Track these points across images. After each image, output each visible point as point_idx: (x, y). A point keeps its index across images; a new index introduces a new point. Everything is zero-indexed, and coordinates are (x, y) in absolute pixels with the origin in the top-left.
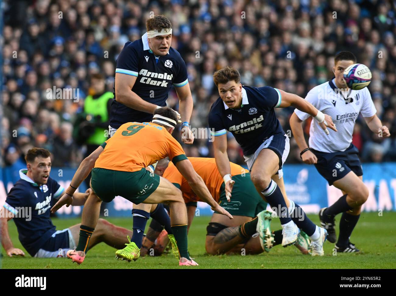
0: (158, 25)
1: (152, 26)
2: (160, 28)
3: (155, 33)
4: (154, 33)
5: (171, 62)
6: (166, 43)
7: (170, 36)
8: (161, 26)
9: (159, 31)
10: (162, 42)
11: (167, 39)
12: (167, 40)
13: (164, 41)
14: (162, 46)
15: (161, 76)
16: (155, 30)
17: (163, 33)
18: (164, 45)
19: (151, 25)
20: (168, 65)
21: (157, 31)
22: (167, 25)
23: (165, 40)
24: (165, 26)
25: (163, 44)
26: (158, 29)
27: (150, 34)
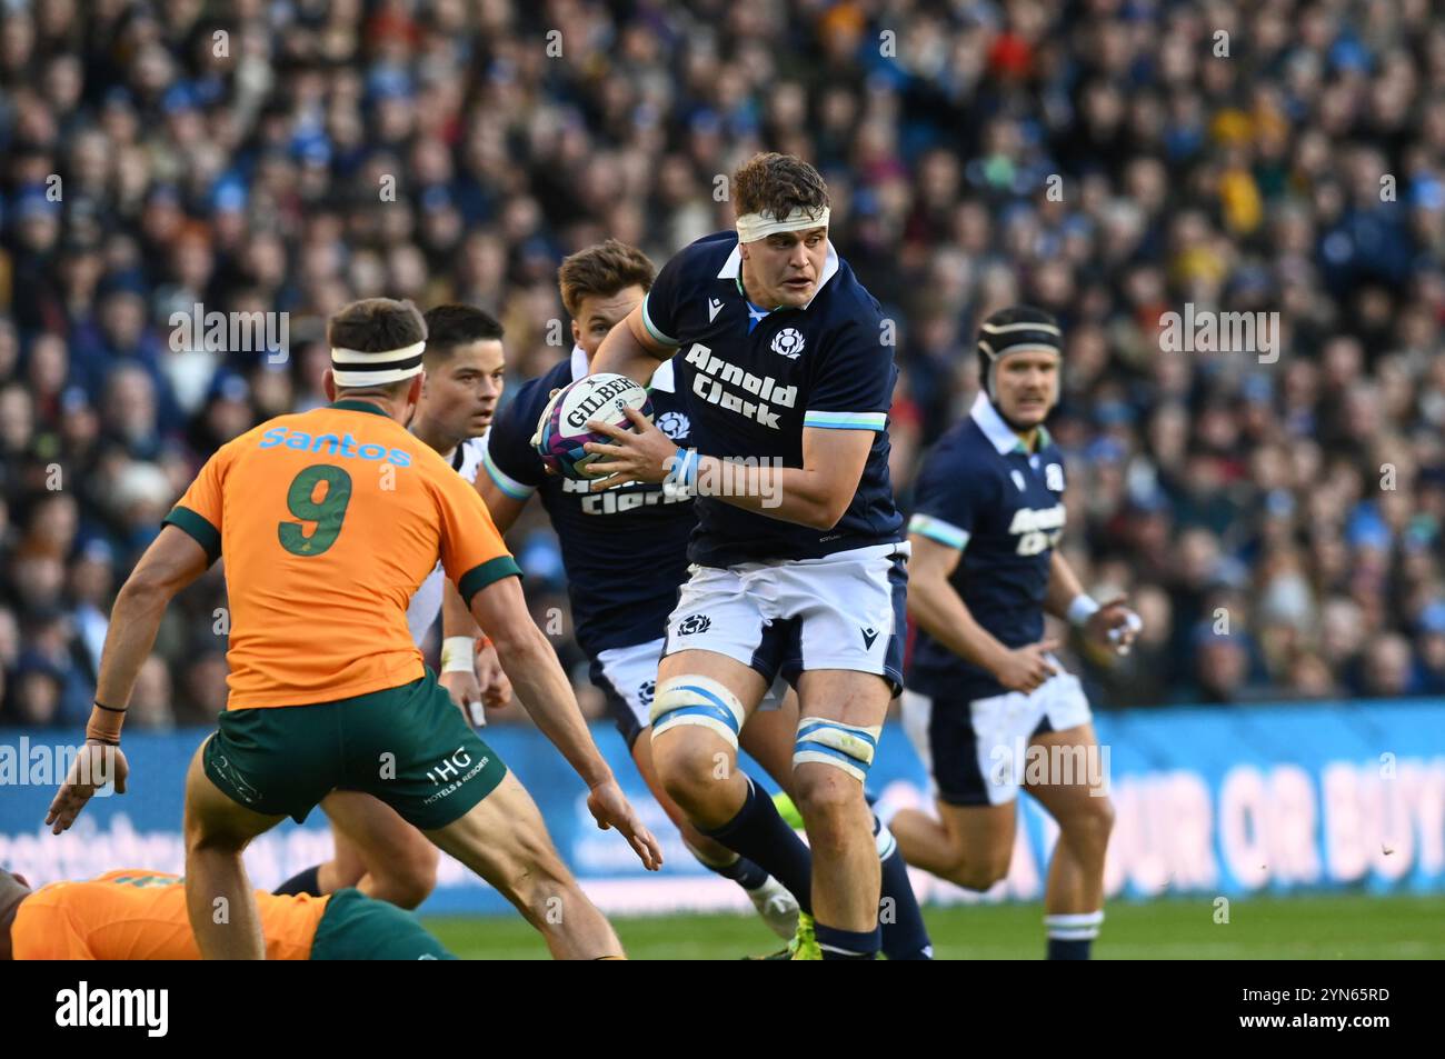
0: (778, 196)
1: (754, 196)
2: (783, 205)
3: (765, 222)
4: (760, 224)
5: (800, 338)
6: (806, 261)
7: (821, 233)
8: (787, 199)
9: (781, 217)
10: (790, 260)
11: (809, 247)
12: (809, 251)
13: (798, 253)
14: (790, 273)
15: (751, 383)
16: (764, 212)
17: (793, 225)
18: (800, 267)
19: (751, 193)
20: (784, 349)
21: (771, 215)
22: (812, 193)
23: (803, 253)
24: (802, 198)
25: (794, 266)
26: (776, 209)
27: (748, 228)
